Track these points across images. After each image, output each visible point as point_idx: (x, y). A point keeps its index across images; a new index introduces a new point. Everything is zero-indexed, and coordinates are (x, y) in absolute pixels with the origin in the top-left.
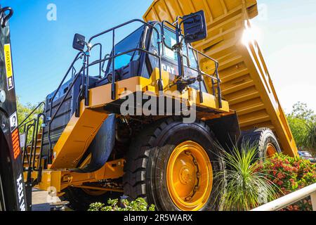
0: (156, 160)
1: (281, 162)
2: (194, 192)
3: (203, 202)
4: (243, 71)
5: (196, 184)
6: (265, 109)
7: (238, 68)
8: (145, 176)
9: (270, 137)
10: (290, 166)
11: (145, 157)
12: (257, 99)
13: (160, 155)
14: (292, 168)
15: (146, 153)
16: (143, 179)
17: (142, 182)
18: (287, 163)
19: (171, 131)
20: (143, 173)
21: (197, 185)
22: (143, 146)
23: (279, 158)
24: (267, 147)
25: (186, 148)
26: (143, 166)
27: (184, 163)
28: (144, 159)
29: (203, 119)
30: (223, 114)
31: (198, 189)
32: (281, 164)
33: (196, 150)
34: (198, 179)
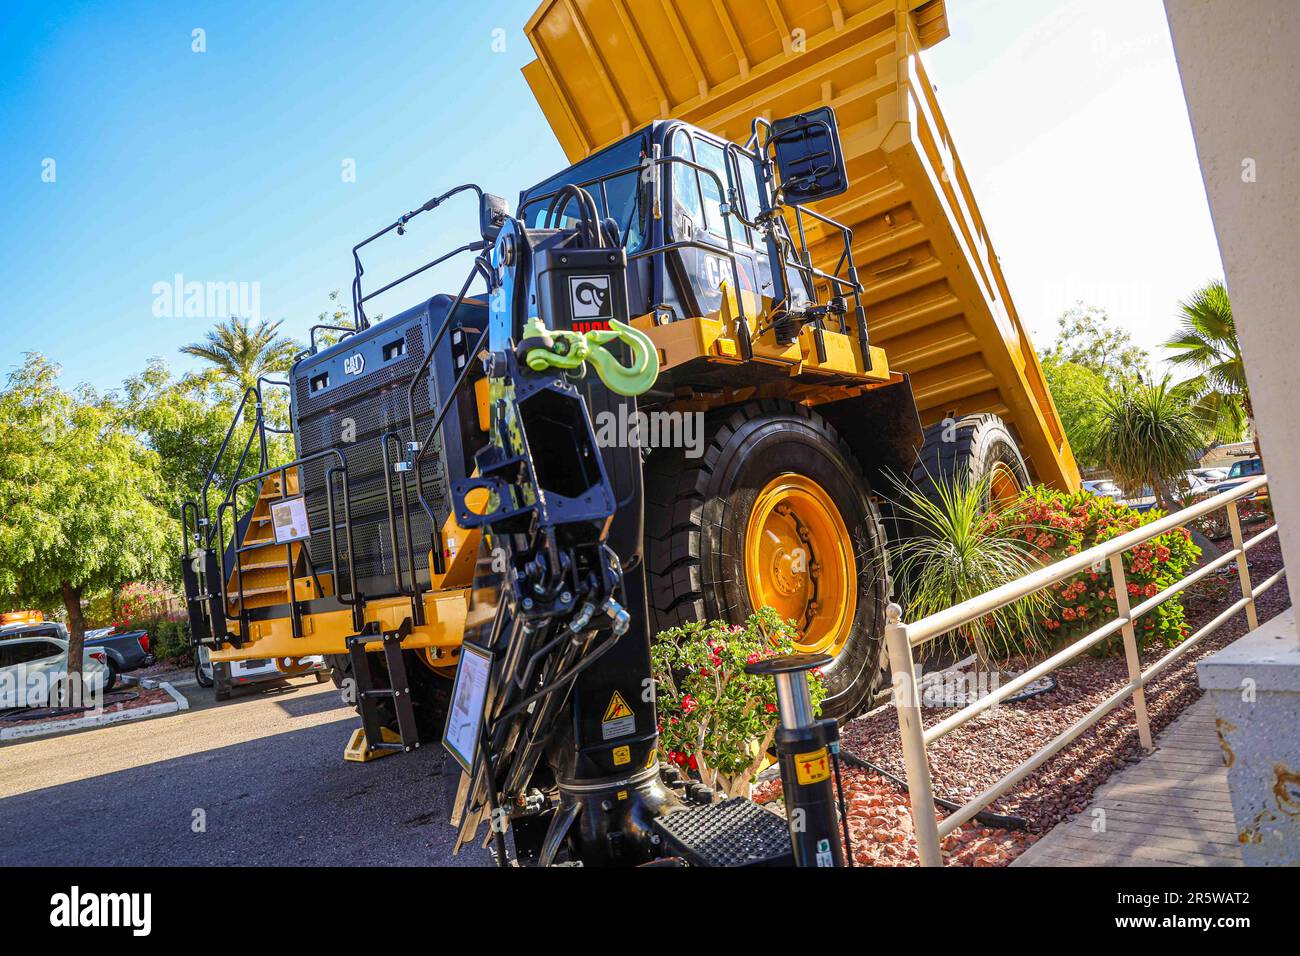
0: (719, 533)
1: (1044, 509)
2: (809, 620)
3: (838, 641)
4: (910, 232)
5: (810, 596)
6: (979, 354)
7: (892, 224)
8: (700, 578)
9: (1000, 444)
10: (1064, 515)
11: (693, 527)
12: (956, 321)
13: (728, 519)
14: (1071, 520)
15: (694, 518)
16: (694, 586)
17: (694, 596)
18: (1057, 508)
19: (745, 451)
20: (693, 570)
21: (814, 600)
22: (678, 498)
23: (1039, 498)
24: (993, 474)
25: (784, 495)
26: (692, 553)
27: (777, 540)
28: (691, 533)
29: (807, 402)
30: (869, 387)
31: (819, 609)
32: (1043, 512)
33: (808, 497)
34: (815, 581)
